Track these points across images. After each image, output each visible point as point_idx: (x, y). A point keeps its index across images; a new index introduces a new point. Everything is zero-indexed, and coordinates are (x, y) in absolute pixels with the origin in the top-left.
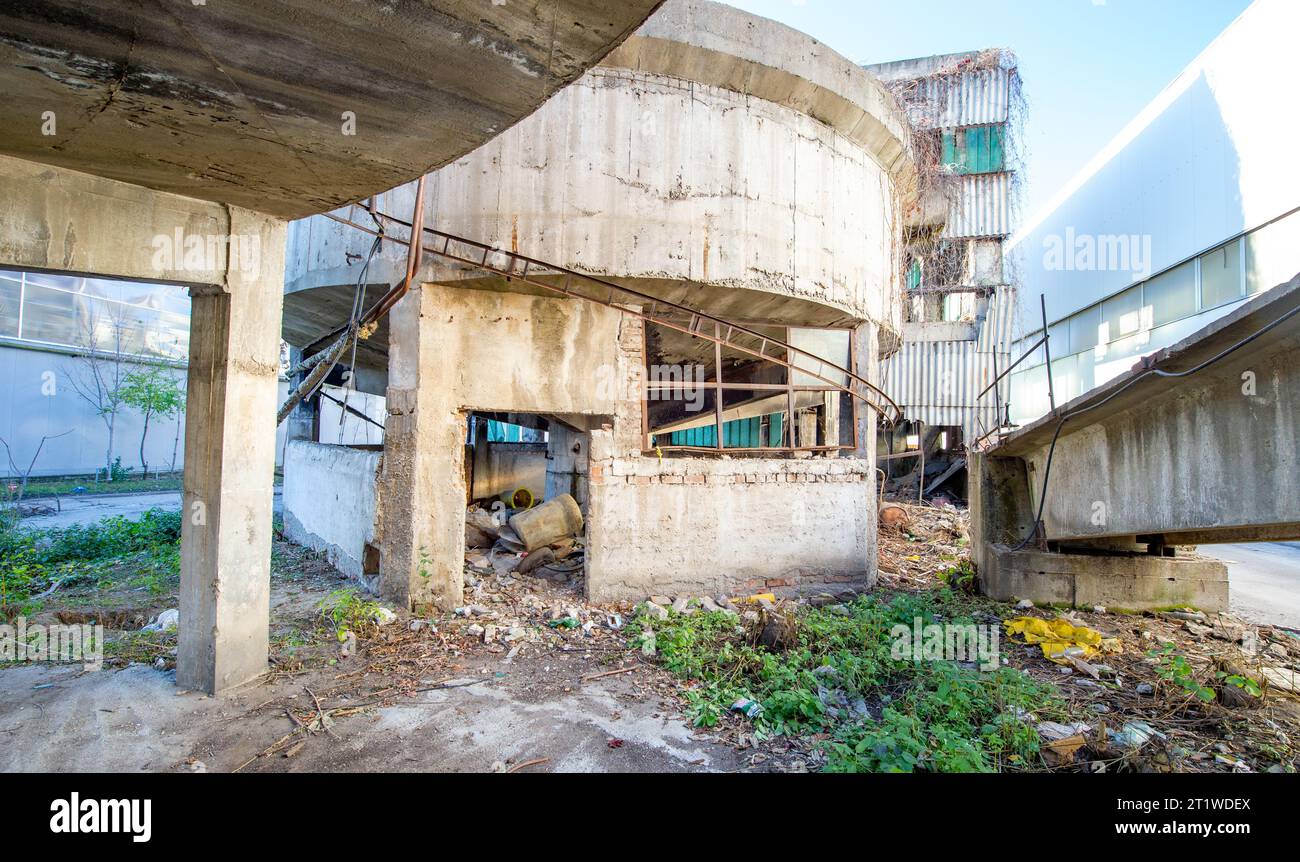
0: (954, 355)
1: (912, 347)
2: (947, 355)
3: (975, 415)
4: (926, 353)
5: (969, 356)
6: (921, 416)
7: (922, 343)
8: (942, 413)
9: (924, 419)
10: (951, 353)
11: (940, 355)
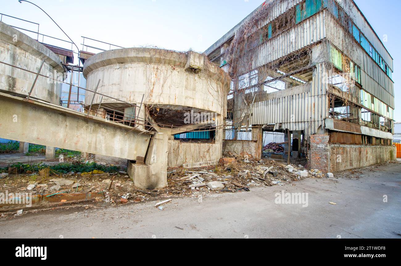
0: (300, 99)
1: (284, 99)
2: (297, 100)
3: (309, 124)
4: (289, 100)
5: (306, 98)
6: (287, 127)
7: (288, 97)
8: (296, 125)
9: (289, 128)
10: (299, 98)
11: (294, 101)
